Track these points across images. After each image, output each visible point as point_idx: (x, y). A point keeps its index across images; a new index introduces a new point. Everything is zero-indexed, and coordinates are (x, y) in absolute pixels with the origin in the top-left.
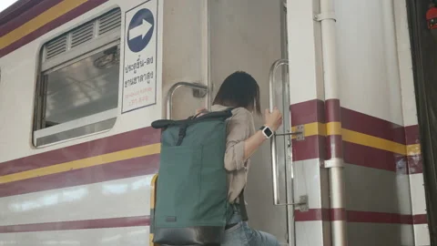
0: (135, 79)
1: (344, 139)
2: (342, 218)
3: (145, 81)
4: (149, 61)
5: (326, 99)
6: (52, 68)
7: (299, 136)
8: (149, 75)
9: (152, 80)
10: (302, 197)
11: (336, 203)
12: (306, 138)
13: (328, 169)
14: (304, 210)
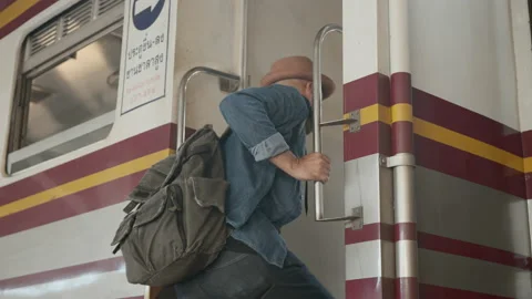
0: (140, 66)
1: (416, 131)
2: (410, 237)
3: (152, 67)
4: (158, 40)
5: (393, 72)
6: (37, 67)
7: (353, 125)
8: (158, 59)
9: (162, 65)
10: (354, 210)
11: (403, 216)
12: (363, 127)
13: (392, 169)
14: (357, 227)
